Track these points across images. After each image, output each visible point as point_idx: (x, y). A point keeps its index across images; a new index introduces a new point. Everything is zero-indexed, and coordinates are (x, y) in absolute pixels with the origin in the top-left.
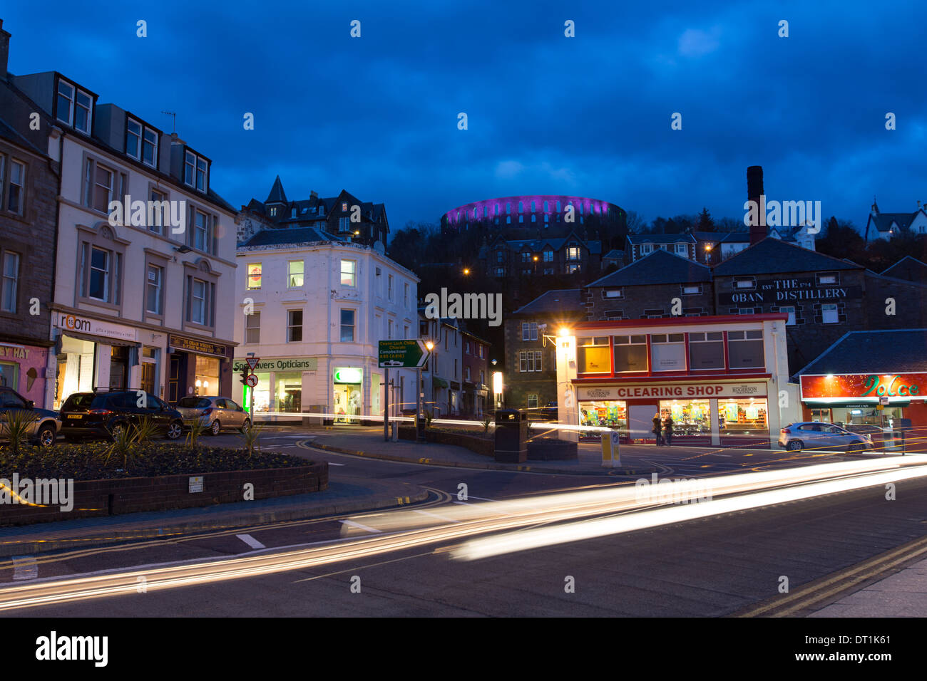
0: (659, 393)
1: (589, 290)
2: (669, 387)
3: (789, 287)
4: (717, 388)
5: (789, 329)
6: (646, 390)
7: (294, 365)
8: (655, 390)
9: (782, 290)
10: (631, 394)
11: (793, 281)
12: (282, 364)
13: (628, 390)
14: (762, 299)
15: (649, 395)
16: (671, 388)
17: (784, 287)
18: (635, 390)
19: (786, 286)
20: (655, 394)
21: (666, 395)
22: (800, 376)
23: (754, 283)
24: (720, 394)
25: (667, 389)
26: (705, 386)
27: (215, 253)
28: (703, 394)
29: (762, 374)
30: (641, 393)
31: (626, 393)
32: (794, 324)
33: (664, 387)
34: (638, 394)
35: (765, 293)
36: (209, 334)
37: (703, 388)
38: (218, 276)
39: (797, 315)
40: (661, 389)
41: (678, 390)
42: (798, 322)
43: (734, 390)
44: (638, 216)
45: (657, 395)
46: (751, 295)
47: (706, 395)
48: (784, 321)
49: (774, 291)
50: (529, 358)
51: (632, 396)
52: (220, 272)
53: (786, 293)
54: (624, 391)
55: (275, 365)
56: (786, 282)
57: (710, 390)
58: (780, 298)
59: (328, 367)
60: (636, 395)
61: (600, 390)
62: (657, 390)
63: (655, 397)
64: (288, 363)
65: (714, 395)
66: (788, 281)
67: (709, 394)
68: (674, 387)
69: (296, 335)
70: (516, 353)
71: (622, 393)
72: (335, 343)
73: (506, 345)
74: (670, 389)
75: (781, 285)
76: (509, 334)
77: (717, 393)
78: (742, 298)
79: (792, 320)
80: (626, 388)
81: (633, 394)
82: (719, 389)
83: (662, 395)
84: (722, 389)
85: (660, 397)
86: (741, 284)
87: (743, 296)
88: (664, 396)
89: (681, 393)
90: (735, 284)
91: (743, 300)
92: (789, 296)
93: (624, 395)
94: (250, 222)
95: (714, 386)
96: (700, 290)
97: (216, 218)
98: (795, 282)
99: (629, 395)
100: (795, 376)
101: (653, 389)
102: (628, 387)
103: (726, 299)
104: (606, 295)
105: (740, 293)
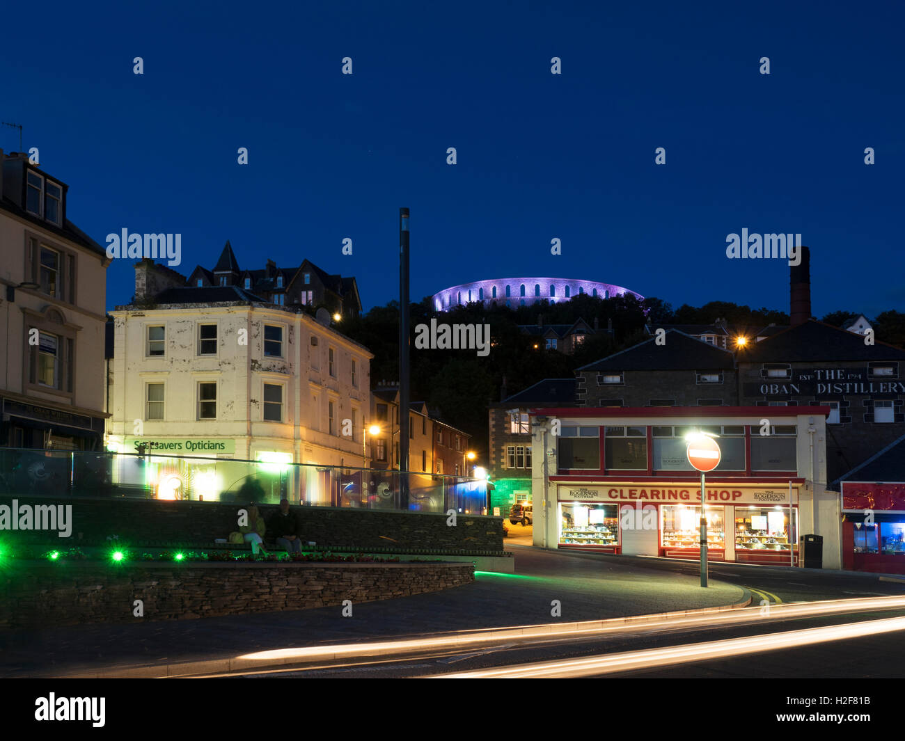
0: (660, 496)
1: (581, 373)
2: (673, 490)
3: (833, 378)
4: (734, 492)
5: (829, 427)
6: (643, 491)
7: (206, 446)
8: (655, 493)
9: (824, 381)
10: (624, 495)
11: (839, 371)
12: (192, 445)
13: (621, 491)
14: (798, 391)
15: (647, 498)
16: (676, 491)
17: (828, 378)
18: (630, 491)
19: (830, 377)
20: (655, 497)
21: (669, 498)
22: (842, 483)
23: (789, 373)
24: (738, 500)
25: (670, 492)
26: (719, 491)
27: (72, 300)
28: (716, 499)
29: (792, 477)
30: (638, 495)
31: (619, 494)
32: (838, 422)
33: (667, 490)
34: (633, 496)
35: (802, 384)
36: (68, 401)
37: (716, 492)
38: (77, 330)
39: (843, 413)
40: (664, 492)
41: (684, 493)
42: (842, 420)
43: (756, 496)
44: (663, 303)
45: (658, 498)
46: (784, 387)
47: (720, 501)
48: (824, 417)
49: (813, 383)
50: (518, 453)
51: (626, 498)
52: (81, 325)
53: (829, 385)
54: (616, 491)
55: (183, 445)
56: (830, 373)
57: (725, 496)
58: (821, 391)
59: (249, 450)
60: (631, 497)
61: (586, 490)
62: (658, 492)
63: (655, 500)
64: (199, 443)
65: (730, 501)
66: (832, 371)
67: (723, 499)
68: (679, 490)
69: (208, 411)
70: (504, 448)
71: (614, 494)
72: (256, 422)
73: (491, 438)
74: (674, 492)
75: (823, 375)
76: (494, 426)
77: (734, 499)
78: (774, 390)
79: (835, 416)
80: (618, 489)
81: (628, 496)
82: (737, 494)
83: (664, 498)
84: (740, 494)
85: (661, 500)
86: (774, 373)
87: (774, 387)
88: (667, 500)
89: (688, 497)
90: (765, 373)
91: (774, 391)
92: (832, 389)
93: (616, 497)
94: (153, 277)
95: (730, 491)
96: (720, 378)
97: (73, 258)
98: (841, 372)
99: (622, 497)
100: (835, 482)
101: (652, 491)
102: (622, 488)
103: (752, 390)
104: (602, 380)
105: (772, 383)
